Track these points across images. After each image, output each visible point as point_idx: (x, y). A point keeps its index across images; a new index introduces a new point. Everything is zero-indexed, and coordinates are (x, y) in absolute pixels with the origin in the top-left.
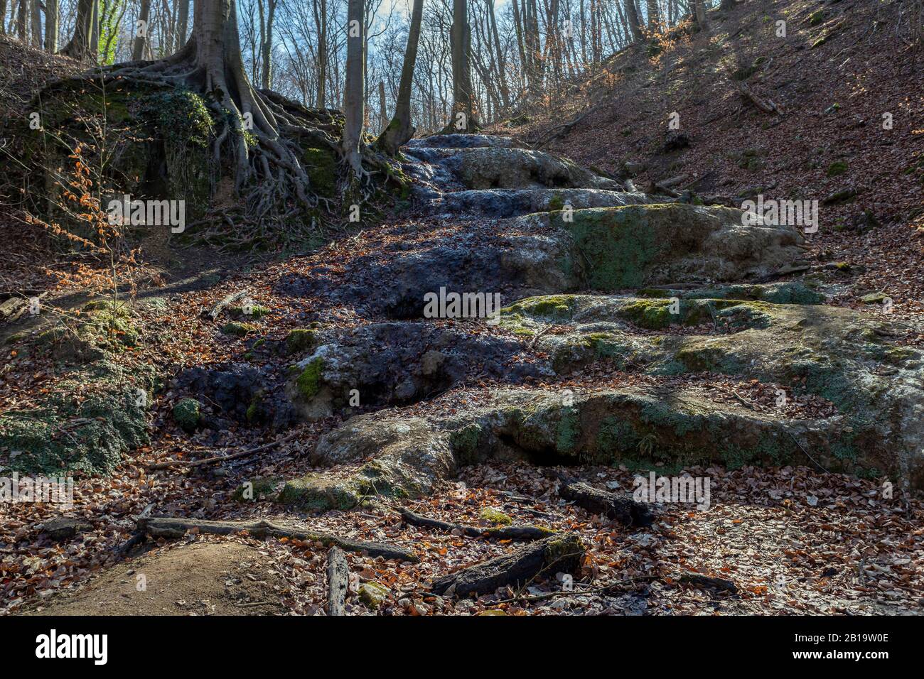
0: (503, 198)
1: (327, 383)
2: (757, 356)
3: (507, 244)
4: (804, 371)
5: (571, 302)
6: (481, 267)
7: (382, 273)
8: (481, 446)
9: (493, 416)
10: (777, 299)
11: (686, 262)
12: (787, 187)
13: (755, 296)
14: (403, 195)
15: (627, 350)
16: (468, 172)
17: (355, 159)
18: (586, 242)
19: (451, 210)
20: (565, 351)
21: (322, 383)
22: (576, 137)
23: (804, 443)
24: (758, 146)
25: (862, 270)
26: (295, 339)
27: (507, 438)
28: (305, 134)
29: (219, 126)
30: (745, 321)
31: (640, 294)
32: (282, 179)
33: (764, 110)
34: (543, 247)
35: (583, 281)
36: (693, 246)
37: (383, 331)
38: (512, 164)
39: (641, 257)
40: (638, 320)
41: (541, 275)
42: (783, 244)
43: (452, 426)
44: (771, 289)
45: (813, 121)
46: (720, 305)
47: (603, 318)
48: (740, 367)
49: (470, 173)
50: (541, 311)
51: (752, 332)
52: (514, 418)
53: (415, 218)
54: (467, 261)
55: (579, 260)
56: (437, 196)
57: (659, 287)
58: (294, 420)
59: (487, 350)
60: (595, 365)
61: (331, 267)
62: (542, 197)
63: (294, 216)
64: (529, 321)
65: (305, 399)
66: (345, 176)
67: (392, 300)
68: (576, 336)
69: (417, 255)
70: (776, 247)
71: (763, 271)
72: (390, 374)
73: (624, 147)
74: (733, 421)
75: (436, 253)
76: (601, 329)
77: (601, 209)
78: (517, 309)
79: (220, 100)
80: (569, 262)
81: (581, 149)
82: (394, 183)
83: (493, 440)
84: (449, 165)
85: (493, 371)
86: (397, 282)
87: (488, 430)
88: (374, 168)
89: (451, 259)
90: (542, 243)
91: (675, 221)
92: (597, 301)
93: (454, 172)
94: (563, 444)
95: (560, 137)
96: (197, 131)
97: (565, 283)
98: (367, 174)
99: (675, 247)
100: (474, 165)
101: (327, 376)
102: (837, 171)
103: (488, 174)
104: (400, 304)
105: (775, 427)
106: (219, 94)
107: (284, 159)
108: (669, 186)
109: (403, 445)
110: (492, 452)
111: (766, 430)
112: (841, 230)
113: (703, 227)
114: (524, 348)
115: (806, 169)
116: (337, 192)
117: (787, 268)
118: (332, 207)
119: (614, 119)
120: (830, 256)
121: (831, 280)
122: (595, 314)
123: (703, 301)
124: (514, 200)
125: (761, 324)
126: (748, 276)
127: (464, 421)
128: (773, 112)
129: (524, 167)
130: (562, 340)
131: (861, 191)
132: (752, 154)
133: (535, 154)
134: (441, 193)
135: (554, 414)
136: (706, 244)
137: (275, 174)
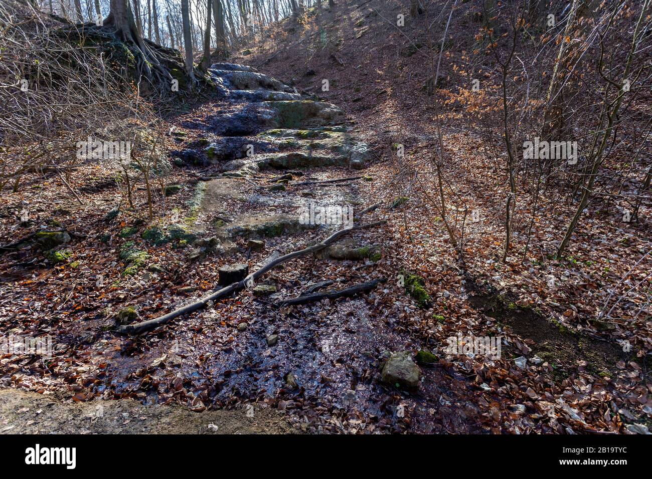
0: (253, 94)
1: (216, 154)
2: (327, 144)
3: (259, 113)
4: (336, 147)
5: (281, 131)
6: (251, 120)
7: (218, 121)
8: (265, 166)
9: (267, 159)
10: (335, 131)
11: (312, 120)
12: (344, 95)
13: (330, 130)
14: (214, 90)
15: (297, 144)
16: (236, 81)
17: (192, 74)
18: (283, 112)
19: (234, 98)
20: (281, 144)
21: (214, 154)
22: (273, 65)
23: (334, 161)
24: (337, 78)
25: (357, 123)
26: (202, 142)
27: (270, 164)
28: (169, 62)
29: (136, 58)
30: (326, 136)
31: (300, 129)
32: (166, 82)
33: (339, 64)
34: (270, 114)
35: (283, 124)
36: (314, 115)
37: (228, 139)
38: (252, 79)
39: (300, 118)
40: (300, 136)
41: (270, 123)
42: (339, 115)
43: (257, 161)
44: (334, 128)
45: (354, 70)
46: (320, 132)
47: (290, 136)
48: (323, 147)
49: (237, 81)
50: (273, 134)
51: (327, 139)
52: (272, 160)
53: (221, 101)
54: (247, 118)
55: (281, 118)
56: (227, 92)
57: (305, 127)
58: (209, 164)
59: (260, 144)
60: (289, 148)
61: (200, 119)
62: (266, 95)
63: (175, 98)
64: (270, 137)
65: (210, 158)
66: (189, 81)
67: (224, 130)
68: (283, 140)
69: (229, 115)
70: (337, 116)
71: (333, 123)
72: (233, 152)
73: (292, 71)
74: (321, 158)
75: (235, 115)
76: (290, 139)
77: (287, 102)
78: (266, 133)
79: (132, 46)
80: (278, 119)
81: (275, 71)
82: (209, 85)
83: (267, 165)
84: (228, 78)
85: (263, 150)
86: (225, 124)
87: (266, 163)
88: (200, 78)
89: (241, 117)
90: (270, 112)
91: (309, 107)
92: (289, 131)
93: (230, 81)
94: (284, 164)
95: (266, 64)
96: (130, 61)
97: (278, 126)
98: (198, 81)
99: (309, 115)
100: (238, 78)
101: (215, 152)
102: (358, 90)
103: (244, 83)
104: (227, 131)
105: (329, 158)
106: (131, 43)
107: (164, 74)
108: (307, 91)
109: (248, 165)
110: (267, 167)
111: (327, 159)
112: (356, 110)
113: (317, 109)
114: (270, 144)
115: (350, 89)
116: (188, 89)
117: (340, 122)
118: (187, 94)
119: (287, 58)
120: (351, 119)
121: (349, 126)
122: (288, 135)
123: (316, 131)
124: (256, 95)
125: (329, 137)
126: (329, 124)
127: (260, 161)
128: (342, 65)
129: (257, 80)
130: (280, 142)
131: (363, 98)
132: (335, 81)
133: (260, 75)
134: (228, 91)
135: (281, 158)
136: (318, 114)
137: (163, 80)
